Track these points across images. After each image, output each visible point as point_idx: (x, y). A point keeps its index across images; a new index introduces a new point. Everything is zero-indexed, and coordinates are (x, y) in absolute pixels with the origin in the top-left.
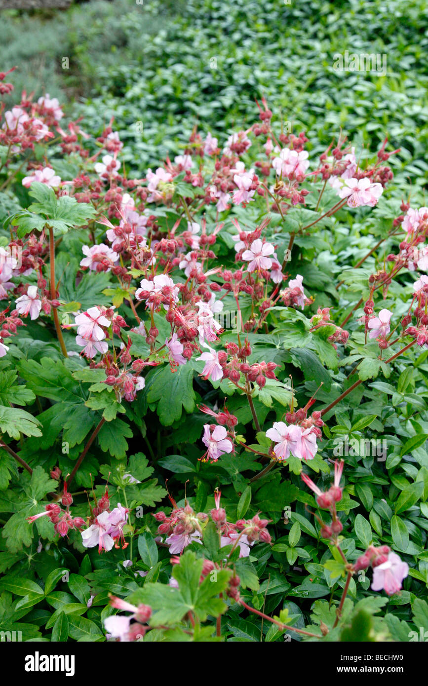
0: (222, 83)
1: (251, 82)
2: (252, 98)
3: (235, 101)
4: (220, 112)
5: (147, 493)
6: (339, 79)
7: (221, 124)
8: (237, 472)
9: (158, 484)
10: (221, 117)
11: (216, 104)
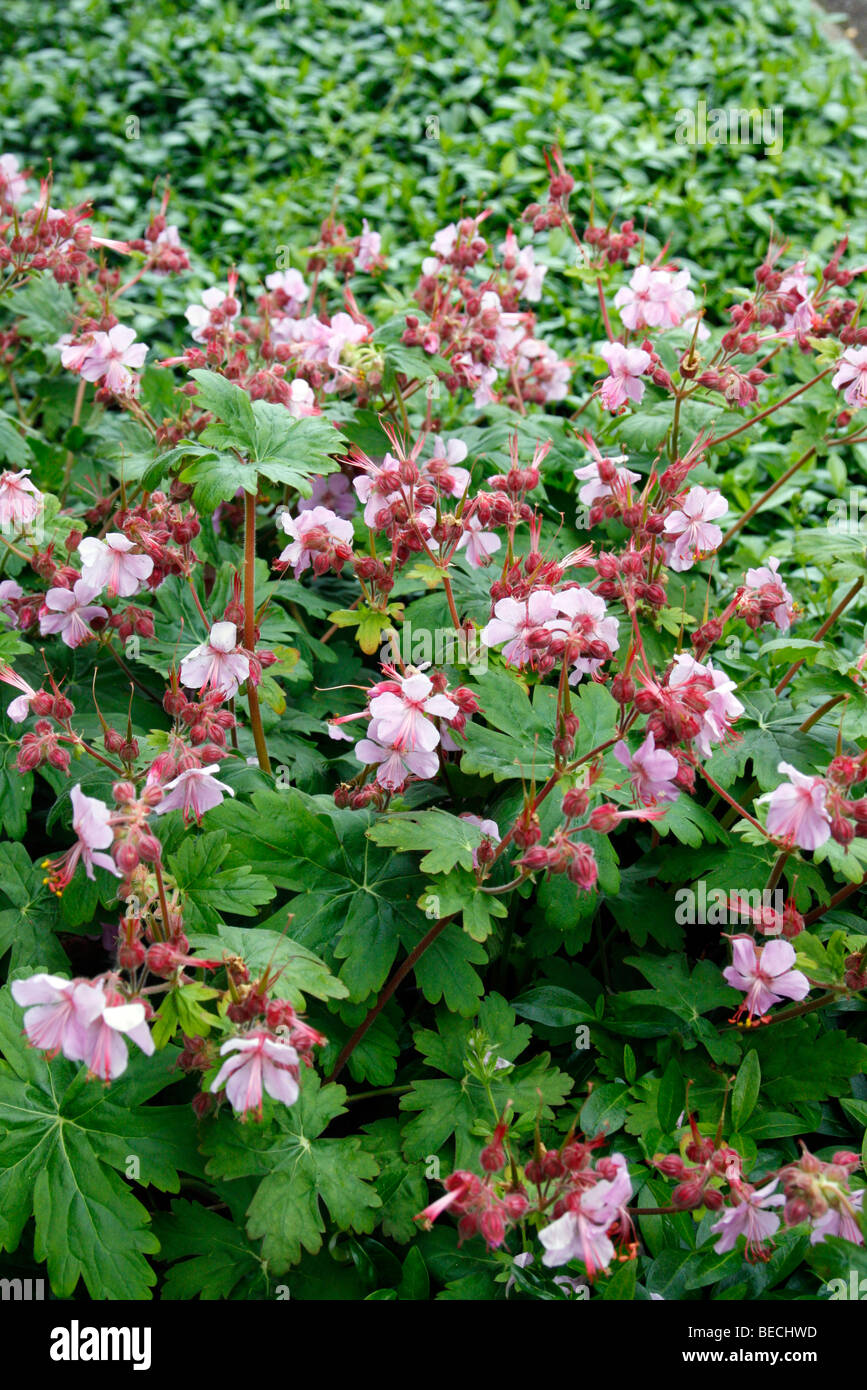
0: (176, 93)
1: (246, 89)
2: (254, 126)
3: (217, 132)
4: (186, 156)
5: (531, 1088)
6: (439, 84)
7: (196, 181)
8: (695, 1016)
9: (551, 1066)
10: (193, 168)
11: (174, 139)
